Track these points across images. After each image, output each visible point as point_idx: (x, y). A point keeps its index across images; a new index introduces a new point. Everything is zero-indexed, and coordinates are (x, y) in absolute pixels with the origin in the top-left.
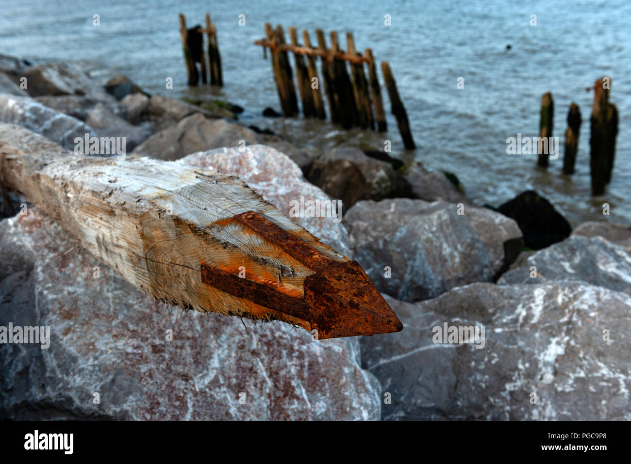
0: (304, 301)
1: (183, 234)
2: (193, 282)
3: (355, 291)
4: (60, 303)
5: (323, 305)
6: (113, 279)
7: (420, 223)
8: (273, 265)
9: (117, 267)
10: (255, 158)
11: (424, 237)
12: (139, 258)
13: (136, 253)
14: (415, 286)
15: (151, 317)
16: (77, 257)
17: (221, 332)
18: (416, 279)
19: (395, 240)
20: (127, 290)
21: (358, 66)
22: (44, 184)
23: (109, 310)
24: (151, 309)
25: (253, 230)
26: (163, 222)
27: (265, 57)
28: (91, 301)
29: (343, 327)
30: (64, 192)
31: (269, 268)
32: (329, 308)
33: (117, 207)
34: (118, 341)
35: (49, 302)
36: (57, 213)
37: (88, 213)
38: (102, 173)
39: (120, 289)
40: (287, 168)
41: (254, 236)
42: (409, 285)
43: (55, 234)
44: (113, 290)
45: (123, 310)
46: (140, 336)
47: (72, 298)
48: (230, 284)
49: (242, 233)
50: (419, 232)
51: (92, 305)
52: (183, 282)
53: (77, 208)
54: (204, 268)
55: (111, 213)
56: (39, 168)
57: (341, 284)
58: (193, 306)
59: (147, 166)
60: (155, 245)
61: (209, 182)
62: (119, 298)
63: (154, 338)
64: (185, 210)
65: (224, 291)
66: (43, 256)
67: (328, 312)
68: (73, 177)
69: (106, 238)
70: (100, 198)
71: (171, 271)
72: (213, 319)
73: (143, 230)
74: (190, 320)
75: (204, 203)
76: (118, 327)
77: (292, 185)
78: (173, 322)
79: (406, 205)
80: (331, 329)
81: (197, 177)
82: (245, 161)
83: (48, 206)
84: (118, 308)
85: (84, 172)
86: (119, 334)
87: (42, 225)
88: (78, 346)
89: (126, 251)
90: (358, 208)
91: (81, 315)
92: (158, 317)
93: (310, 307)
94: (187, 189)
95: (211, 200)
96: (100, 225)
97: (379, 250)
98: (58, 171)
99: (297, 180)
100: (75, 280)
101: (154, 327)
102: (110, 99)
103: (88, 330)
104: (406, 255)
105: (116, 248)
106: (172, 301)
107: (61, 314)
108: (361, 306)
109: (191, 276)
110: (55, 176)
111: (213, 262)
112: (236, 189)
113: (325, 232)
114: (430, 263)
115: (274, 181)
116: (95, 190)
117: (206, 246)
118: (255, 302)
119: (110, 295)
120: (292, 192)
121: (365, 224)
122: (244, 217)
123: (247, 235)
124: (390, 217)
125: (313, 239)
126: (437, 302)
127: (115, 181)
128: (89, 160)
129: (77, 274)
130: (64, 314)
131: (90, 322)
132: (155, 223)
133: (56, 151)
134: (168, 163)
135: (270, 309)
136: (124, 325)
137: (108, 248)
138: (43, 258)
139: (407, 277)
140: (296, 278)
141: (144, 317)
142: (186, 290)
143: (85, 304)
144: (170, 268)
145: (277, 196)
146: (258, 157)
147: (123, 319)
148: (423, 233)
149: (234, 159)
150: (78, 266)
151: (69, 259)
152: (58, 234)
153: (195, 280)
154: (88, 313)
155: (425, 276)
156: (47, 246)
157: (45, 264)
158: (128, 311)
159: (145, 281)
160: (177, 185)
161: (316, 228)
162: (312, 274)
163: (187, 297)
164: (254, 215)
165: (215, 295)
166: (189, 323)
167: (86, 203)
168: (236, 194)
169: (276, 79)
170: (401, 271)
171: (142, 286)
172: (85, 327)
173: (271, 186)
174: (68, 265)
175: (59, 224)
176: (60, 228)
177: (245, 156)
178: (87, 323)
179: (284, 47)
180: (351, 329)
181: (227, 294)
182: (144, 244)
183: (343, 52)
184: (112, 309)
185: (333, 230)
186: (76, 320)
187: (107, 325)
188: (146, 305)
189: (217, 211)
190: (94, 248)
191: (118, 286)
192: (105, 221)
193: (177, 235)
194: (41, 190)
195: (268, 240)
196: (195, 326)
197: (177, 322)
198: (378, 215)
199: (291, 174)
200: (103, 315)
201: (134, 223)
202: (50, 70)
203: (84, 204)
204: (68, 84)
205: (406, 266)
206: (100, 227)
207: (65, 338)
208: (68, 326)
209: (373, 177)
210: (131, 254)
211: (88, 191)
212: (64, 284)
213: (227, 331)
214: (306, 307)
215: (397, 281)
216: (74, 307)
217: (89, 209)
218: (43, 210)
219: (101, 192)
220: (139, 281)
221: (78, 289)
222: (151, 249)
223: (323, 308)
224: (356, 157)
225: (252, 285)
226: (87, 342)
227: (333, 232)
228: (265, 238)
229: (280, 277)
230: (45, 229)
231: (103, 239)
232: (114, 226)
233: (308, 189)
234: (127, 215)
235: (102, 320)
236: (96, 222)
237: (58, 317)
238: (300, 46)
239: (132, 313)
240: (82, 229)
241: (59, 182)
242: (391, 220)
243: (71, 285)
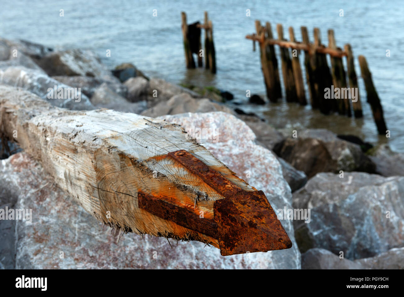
0: (214, 222)
1: (126, 166)
2: (132, 208)
3: (255, 214)
4: (34, 229)
5: (228, 224)
6: (81, 213)
7: (370, 192)
8: (191, 191)
9: (78, 198)
10: (215, 122)
11: (372, 205)
12: (93, 188)
13: (91, 184)
14: (362, 249)
15: (108, 247)
16: (54, 193)
17: (167, 265)
18: (363, 242)
19: (345, 206)
20: (91, 223)
21: (337, 59)
22: (31, 131)
23: (74, 238)
24: (110, 240)
25: (182, 164)
26: (112, 156)
27: (254, 50)
28: (61, 230)
29: (244, 244)
30: (44, 137)
31: (188, 194)
32: (233, 227)
33: (79, 145)
34: (78, 264)
35: (26, 228)
36: (39, 155)
37: (59, 152)
38: (73, 120)
39: (86, 222)
40: (243, 132)
41: (181, 169)
42: (356, 247)
43: (38, 174)
44: (79, 222)
45: (86, 239)
46: (97, 262)
47: (45, 226)
48: (159, 208)
49: (172, 166)
50: (368, 200)
51: (61, 233)
52: (125, 208)
53: (52, 149)
54: (140, 195)
55: (75, 151)
56: (28, 118)
57: (244, 208)
58: (132, 229)
59: (110, 116)
60: (105, 177)
61: (154, 128)
62: (84, 229)
63: (109, 264)
64: (130, 147)
65: (155, 214)
66: (26, 190)
67: (232, 230)
68: (51, 123)
69: (71, 173)
70: (67, 139)
71: (116, 199)
72: (162, 253)
73: (96, 164)
74: (142, 252)
75: (147, 143)
76: (80, 253)
77: (245, 147)
78: (127, 252)
79: (362, 178)
80: (234, 246)
81: (146, 124)
82: (206, 125)
83: (33, 150)
84: (82, 237)
85: (60, 120)
86: (80, 258)
87: (28, 167)
88: (44, 265)
89: (84, 183)
90: (318, 178)
91: (51, 240)
92: (115, 247)
93: (218, 227)
94: (136, 132)
95: (153, 141)
96: (67, 162)
97: (329, 213)
98: (42, 120)
99: (251, 142)
100: (49, 212)
101: (110, 255)
102: (114, 80)
103: (54, 253)
104: (354, 220)
105: (78, 181)
106: (117, 225)
107: (34, 238)
108: (259, 225)
109: (131, 202)
110: (39, 123)
111: (147, 190)
112: (176, 133)
113: (270, 188)
114: (377, 229)
115: (230, 142)
116: (65, 133)
117: (143, 176)
118: (178, 224)
119: (76, 226)
120: (245, 153)
121: (323, 194)
122: (176, 154)
123: (176, 168)
124: (346, 188)
125: (230, 173)
126: (375, 261)
127: (81, 126)
128: (68, 112)
129: (52, 207)
130: (37, 239)
131: (57, 246)
132: (105, 158)
133: (45, 107)
134: (127, 114)
135: (189, 230)
136: (85, 251)
137: (72, 181)
138: (26, 192)
139: (355, 240)
140: (209, 202)
141: (102, 246)
142: (127, 215)
143: (55, 232)
144: (116, 196)
145: (231, 155)
146: (218, 122)
147: (85, 246)
148: (371, 201)
149: (197, 122)
150: (53, 201)
151: (47, 194)
152: (40, 174)
153: (134, 206)
154: (57, 239)
155: (372, 241)
156: (30, 184)
157: (26, 197)
158: (90, 240)
159: (97, 208)
160: (128, 129)
161: (262, 184)
162: (222, 198)
163: (127, 221)
164: (185, 153)
165: (148, 218)
166: (141, 254)
167: (58, 144)
168: (175, 137)
169: (263, 69)
170: (349, 234)
171: (95, 213)
172: (53, 250)
173: (226, 147)
174: (45, 200)
175: (42, 167)
176: (42, 169)
177: (207, 120)
178: (55, 247)
179: (271, 41)
180: (251, 246)
181: (157, 217)
182: (97, 176)
183: (324, 47)
184: (76, 238)
185: (277, 186)
186: (46, 244)
187: (71, 250)
188: (106, 237)
189: (155, 149)
190: (63, 182)
191: (84, 220)
192: (71, 158)
193: (121, 168)
194: (29, 137)
195: (192, 172)
196: (145, 257)
197: (130, 252)
198: (336, 186)
199: (246, 137)
200: (69, 242)
201: (90, 158)
202: (67, 55)
203: (57, 145)
204: (81, 68)
205: (354, 230)
206: (67, 164)
207: (35, 258)
208: (39, 248)
209: (339, 155)
210: (88, 185)
211: (60, 133)
212: (40, 214)
213: (173, 264)
214: (215, 227)
215: (345, 243)
216: (46, 233)
217: (59, 149)
218: (30, 153)
219: (69, 134)
220: (93, 208)
221: (51, 220)
222: (102, 180)
223: (228, 227)
224: (326, 138)
225: (175, 209)
226: (52, 262)
227: (278, 188)
228: (190, 170)
229: (196, 201)
230: (30, 169)
231: (69, 174)
232: (76, 162)
233: (260, 151)
234: (85, 151)
235: (67, 246)
236: (64, 159)
237: (31, 240)
238: (286, 40)
239: (93, 242)
240: (55, 167)
241: (41, 128)
242: (347, 191)
243: (46, 216)
